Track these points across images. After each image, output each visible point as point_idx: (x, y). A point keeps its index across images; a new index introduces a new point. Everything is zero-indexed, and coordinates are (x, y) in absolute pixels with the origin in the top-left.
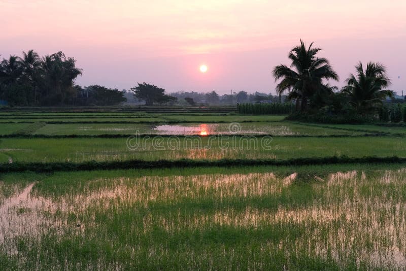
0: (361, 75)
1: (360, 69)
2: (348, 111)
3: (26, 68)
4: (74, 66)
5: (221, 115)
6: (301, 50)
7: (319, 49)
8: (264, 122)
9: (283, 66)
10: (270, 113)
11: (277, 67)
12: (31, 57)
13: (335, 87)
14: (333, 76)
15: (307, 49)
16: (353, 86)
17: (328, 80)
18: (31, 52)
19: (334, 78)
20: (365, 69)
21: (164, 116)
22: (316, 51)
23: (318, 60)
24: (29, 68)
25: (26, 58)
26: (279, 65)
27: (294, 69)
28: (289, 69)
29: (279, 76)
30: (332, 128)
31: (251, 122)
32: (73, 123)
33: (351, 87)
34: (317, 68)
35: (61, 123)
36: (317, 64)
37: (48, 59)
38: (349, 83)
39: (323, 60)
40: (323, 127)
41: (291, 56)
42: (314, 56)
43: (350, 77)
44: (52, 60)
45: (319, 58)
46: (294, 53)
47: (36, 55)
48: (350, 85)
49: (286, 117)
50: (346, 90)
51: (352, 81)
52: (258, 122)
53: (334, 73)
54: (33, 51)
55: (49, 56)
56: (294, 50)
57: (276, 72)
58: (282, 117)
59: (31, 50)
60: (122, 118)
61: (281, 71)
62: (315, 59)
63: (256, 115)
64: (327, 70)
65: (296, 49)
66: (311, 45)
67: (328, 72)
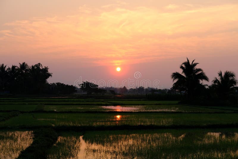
0: (222, 78)
1: (220, 74)
4: (48, 72)
6: (187, 64)
7: (197, 64)
8: (167, 104)
9: (177, 73)
11: (174, 73)
12: (23, 66)
13: (207, 85)
14: (206, 79)
15: (191, 63)
16: (217, 84)
17: (202, 80)
18: (24, 63)
20: (223, 74)
21: (109, 101)
22: (195, 64)
25: (21, 67)
27: (183, 75)
28: (180, 75)
29: (175, 79)
30: (210, 108)
31: (160, 104)
34: (197, 74)
35: (52, 104)
36: (196, 72)
37: (32, 67)
38: (214, 83)
39: (200, 70)
41: (182, 67)
42: (195, 67)
44: (35, 68)
46: (184, 66)
47: (26, 65)
49: (179, 102)
50: (213, 86)
51: (216, 81)
52: (164, 104)
53: (206, 77)
55: (34, 66)
56: (183, 64)
57: (173, 76)
58: (177, 102)
60: (84, 102)
61: (176, 75)
62: (195, 69)
64: (202, 75)
65: (185, 63)
66: (193, 61)
67: (203, 76)
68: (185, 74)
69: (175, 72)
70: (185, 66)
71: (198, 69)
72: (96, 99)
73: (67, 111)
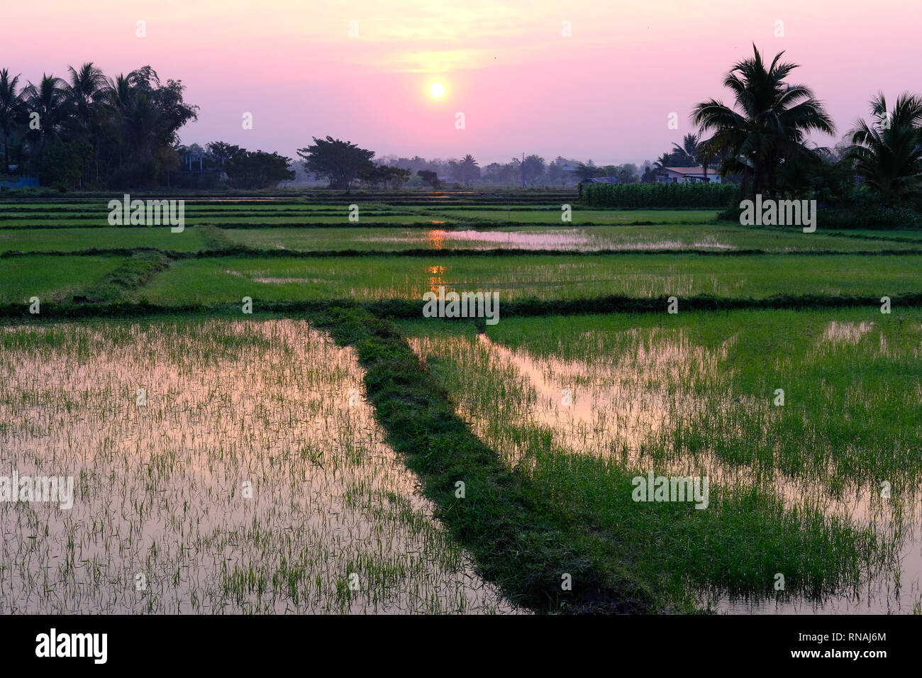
1: (880, 108)
2: (863, 200)
3: (76, 104)
4: (181, 100)
5: (551, 210)
6: (753, 69)
7: (792, 67)
8: (676, 223)
9: (715, 103)
10: (656, 205)
11: (703, 105)
12: (87, 79)
13: (825, 149)
14: (823, 123)
15: (767, 66)
16: (864, 145)
17: (808, 132)
18: (87, 69)
19: (824, 129)
20: (891, 108)
22: (785, 70)
23: (789, 89)
24: (83, 105)
25: (76, 81)
26: (706, 100)
27: (739, 111)
28: (727, 111)
29: (707, 125)
30: (851, 237)
31: (649, 223)
32: (273, 226)
33: (860, 148)
34: (789, 107)
35: (246, 226)
36: (787, 99)
37: (122, 83)
38: (854, 140)
39: (800, 91)
40: (831, 235)
41: (732, 82)
42: (782, 80)
43: (857, 128)
44: (132, 85)
45: (791, 85)
46: (740, 76)
47: (99, 75)
48: (858, 144)
49: (721, 214)
50: (852, 154)
51: (860, 135)
52: (664, 223)
53: (825, 118)
54: (93, 66)
55: (125, 77)
56: (738, 68)
57: (699, 117)
58: (712, 214)
59: (87, 62)
61: (711, 112)
62: (783, 87)
63: (632, 210)
64: (813, 111)
65: (744, 67)
66: (777, 58)
67: (813, 116)
68: (746, 108)
69: (707, 100)
70: (745, 75)
71: (794, 88)
72: (390, 204)
73: (338, 250)
